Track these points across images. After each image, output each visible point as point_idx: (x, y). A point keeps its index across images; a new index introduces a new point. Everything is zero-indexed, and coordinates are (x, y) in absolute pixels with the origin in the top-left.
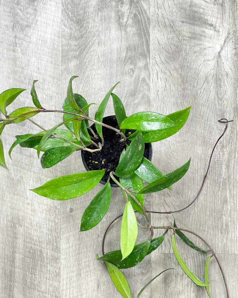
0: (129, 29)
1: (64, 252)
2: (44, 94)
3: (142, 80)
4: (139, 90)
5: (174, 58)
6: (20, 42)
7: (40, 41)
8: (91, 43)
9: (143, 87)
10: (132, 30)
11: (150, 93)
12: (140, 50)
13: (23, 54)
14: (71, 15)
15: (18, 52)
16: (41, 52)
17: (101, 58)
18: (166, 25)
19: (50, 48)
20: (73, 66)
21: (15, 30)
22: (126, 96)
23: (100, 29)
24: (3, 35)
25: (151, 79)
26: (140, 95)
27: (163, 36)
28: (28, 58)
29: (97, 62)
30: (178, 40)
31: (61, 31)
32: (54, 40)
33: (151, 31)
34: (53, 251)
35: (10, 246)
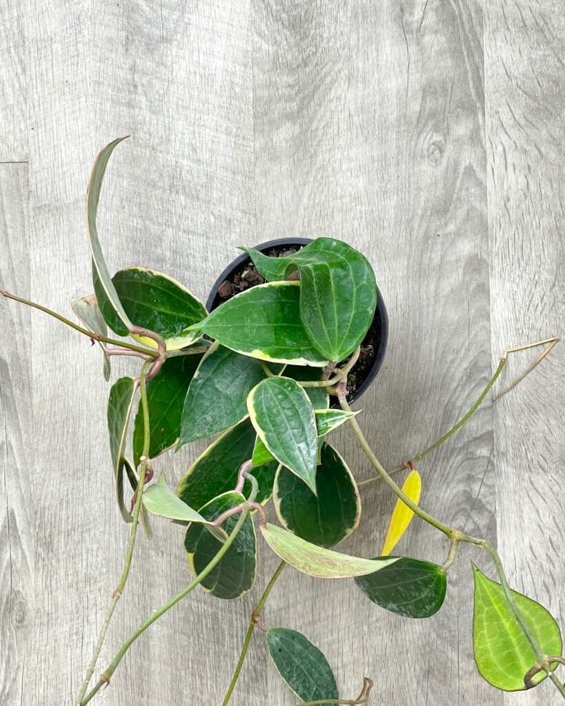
0: (428, 39)
1: (273, 619)
2: (212, 213)
3: (464, 173)
4: (459, 199)
5: (548, 111)
6: (144, 81)
7: (198, 77)
8: (329, 79)
9: (467, 189)
10: (435, 42)
11: (486, 205)
12: (458, 94)
13: (154, 113)
14: (274, 7)
15: (141, 108)
16: (201, 105)
17: (356, 118)
18: (525, 26)
19: (223, 95)
20: (284, 139)
21: (132, 51)
22: (423, 216)
23: (353, 42)
24: (102, 65)
25: (489, 168)
26: (460, 211)
27: (518, 54)
28: (167, 122)
29: (345, 127)
30: (558, 64)
31: (250, 48)
32: (234, 73)
33: (485, 41)
34: (245, 616)
35: (135, 604)
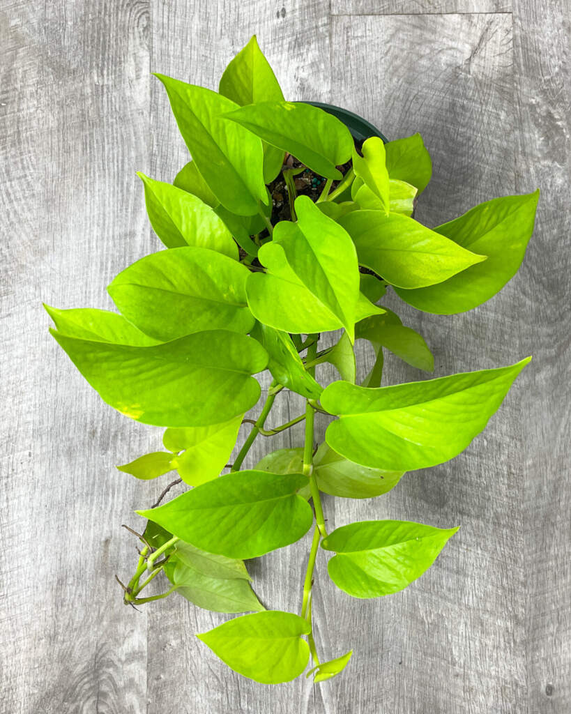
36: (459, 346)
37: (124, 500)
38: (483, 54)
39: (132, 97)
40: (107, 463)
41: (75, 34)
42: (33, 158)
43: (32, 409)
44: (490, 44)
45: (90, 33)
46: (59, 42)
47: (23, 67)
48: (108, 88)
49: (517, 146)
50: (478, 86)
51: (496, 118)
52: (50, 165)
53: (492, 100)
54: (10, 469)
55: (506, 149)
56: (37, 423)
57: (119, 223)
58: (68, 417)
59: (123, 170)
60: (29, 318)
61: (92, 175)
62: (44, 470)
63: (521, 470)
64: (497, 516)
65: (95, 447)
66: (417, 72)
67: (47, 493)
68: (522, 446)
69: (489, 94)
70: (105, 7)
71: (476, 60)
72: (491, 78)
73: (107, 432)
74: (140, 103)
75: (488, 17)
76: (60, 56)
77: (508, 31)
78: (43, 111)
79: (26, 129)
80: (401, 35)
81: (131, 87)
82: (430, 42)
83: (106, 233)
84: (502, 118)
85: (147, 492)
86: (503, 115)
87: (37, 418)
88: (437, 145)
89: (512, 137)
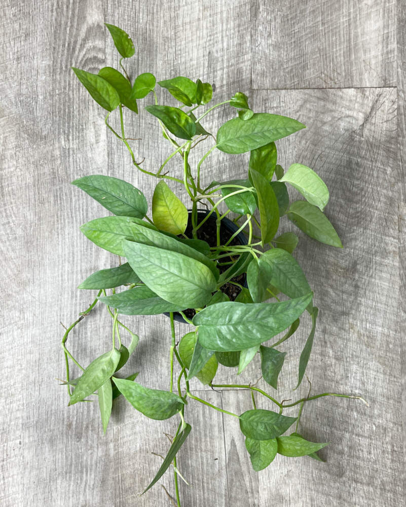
36: (354, 353)
37: (95, 476)
38: (373, 121)
39: (93, 158)
40: (81, 448)
41: (45, 106)
42: (14, 208)
43: (21, 407)
44: (379, 113)
45: (57, 105)
46: (32, 112)
47: (4, 133)
48: (73, 151)
49: (400, 195)
50: (370, 147)
51: (383, 172)
52: (28, 214)
53: (380, 158)
54: (5, 454)
55: (391, 197)
56: (25, 418)
57: (85, 260)
58: (49, 412)
59: (87, 217)
60: (16, 337)
61: (63, 222)
62: (31, 454)
63: (402, 448)
64: (383, 483)
65: (71, 436)
66: (321, 136)
67: (34, 473)
68: (402, 430)
69: (378, 154)
70: (69, 84)
71: (368, 126)
72: (380, 140)
73: (80, 424)
74: (99, 163)
75: (378, 91)
76: (33, 125)
77: (394, 102)
78: (21, 170)
79: (8, 185)
80: (308, 106)
81: (92, 149)
82: (332, 111)
83: (75, 268)
84: (388, 172)
85: (113, 470)
86: (389, 170)
87: (25, 414)
88: (337, 195)
89: (396, 188)
